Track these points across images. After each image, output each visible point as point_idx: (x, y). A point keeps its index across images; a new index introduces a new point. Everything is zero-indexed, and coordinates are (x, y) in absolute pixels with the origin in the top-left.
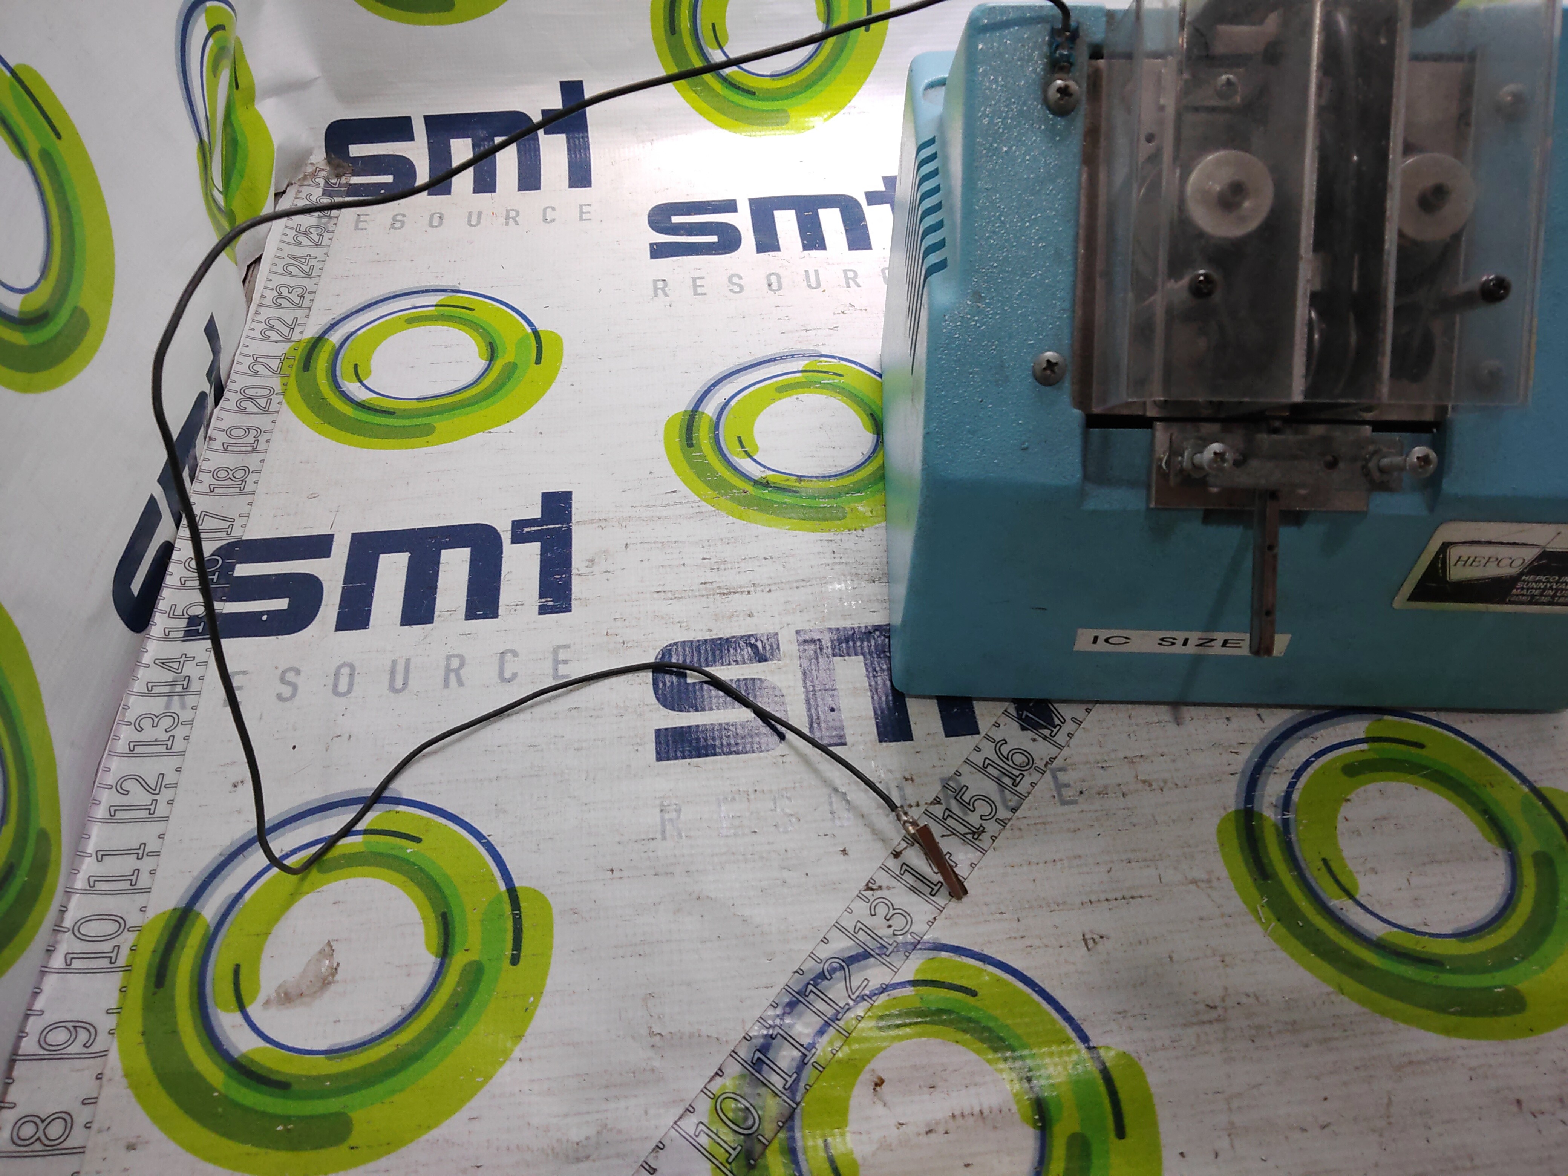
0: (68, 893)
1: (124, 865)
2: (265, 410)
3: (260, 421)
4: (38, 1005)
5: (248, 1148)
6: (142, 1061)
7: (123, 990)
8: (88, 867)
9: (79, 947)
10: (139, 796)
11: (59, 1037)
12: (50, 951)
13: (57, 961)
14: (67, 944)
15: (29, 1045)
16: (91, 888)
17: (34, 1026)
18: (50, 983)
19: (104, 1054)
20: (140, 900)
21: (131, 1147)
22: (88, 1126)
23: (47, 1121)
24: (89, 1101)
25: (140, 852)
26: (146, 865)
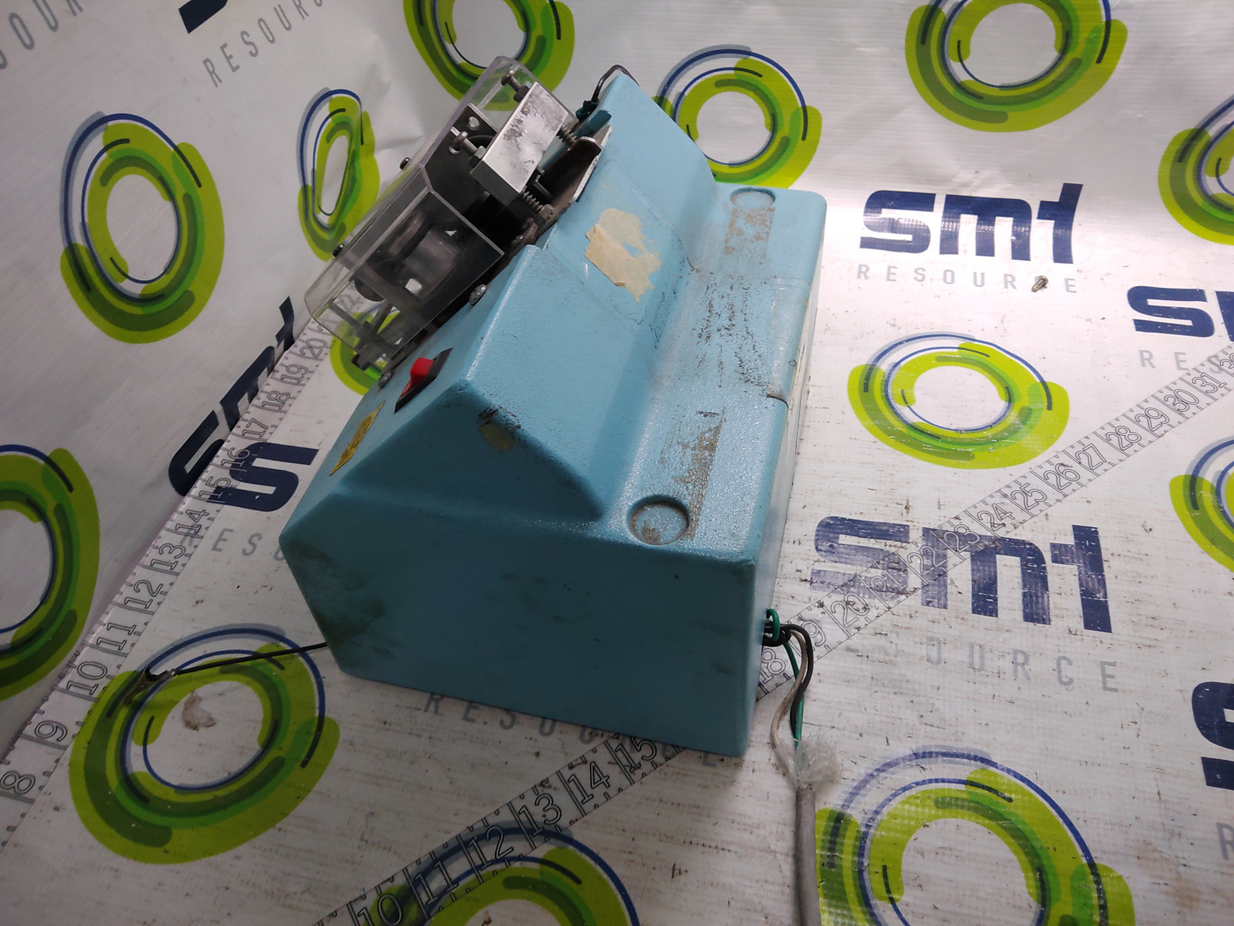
0: (83, 644)
1: (118, 636)
2: (316, 357)
3: (309, 364)
4: (42, 708)
5: (112, 831)
6: (82, 757)
7: (90, 712)
8: (100, 631)
9: (78, 679)
10: (144, 595)
11: (46, 730)
12: (61, 677)
13: (63, 684)
14: (72, 675)
15: (29, 730)
16: (96, 646)
17: (36, 719)
18: (55, 696)
19: (65, 748)
20: (120, 660)
21: (57, 809)
22: (41, 788)
23: (22, 778)
24: (47, 774)
25: (131, 630)
26: (132, 638)
